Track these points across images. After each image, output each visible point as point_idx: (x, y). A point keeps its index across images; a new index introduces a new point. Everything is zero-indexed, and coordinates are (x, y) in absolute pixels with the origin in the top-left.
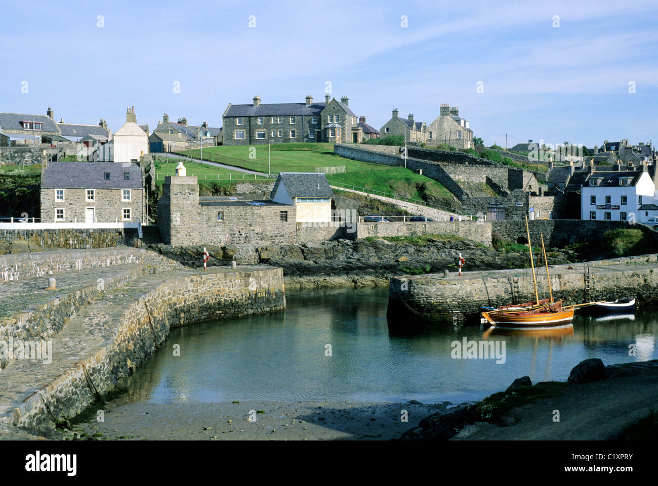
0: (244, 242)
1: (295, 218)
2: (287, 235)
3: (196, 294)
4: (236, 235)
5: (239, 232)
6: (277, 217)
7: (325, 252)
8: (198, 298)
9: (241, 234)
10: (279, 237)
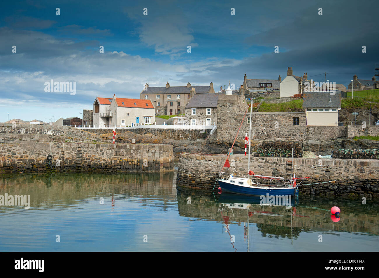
0: (266, 139)
1: (305, 123)
2: (298, 135)
3: (62, 156)
4: (260, 133)
5: (263, 131)
6: (291, 122)
7: (320, 147)
8: (63, 159)
9: (264, 133)
10: (292, 135)
